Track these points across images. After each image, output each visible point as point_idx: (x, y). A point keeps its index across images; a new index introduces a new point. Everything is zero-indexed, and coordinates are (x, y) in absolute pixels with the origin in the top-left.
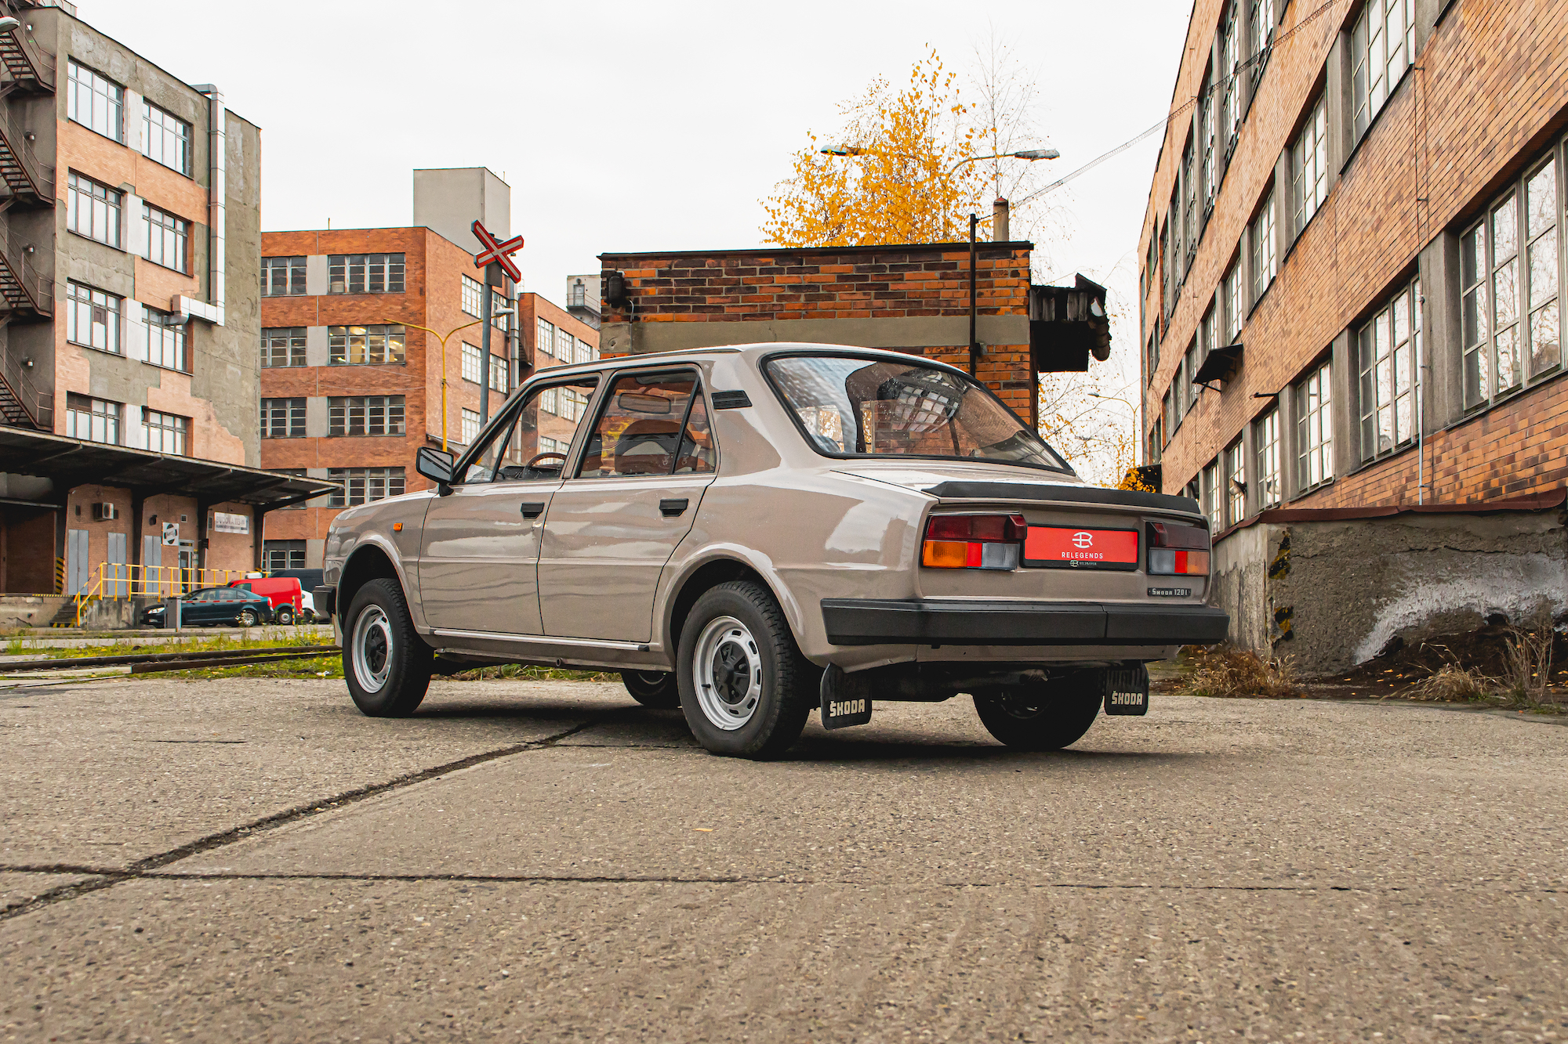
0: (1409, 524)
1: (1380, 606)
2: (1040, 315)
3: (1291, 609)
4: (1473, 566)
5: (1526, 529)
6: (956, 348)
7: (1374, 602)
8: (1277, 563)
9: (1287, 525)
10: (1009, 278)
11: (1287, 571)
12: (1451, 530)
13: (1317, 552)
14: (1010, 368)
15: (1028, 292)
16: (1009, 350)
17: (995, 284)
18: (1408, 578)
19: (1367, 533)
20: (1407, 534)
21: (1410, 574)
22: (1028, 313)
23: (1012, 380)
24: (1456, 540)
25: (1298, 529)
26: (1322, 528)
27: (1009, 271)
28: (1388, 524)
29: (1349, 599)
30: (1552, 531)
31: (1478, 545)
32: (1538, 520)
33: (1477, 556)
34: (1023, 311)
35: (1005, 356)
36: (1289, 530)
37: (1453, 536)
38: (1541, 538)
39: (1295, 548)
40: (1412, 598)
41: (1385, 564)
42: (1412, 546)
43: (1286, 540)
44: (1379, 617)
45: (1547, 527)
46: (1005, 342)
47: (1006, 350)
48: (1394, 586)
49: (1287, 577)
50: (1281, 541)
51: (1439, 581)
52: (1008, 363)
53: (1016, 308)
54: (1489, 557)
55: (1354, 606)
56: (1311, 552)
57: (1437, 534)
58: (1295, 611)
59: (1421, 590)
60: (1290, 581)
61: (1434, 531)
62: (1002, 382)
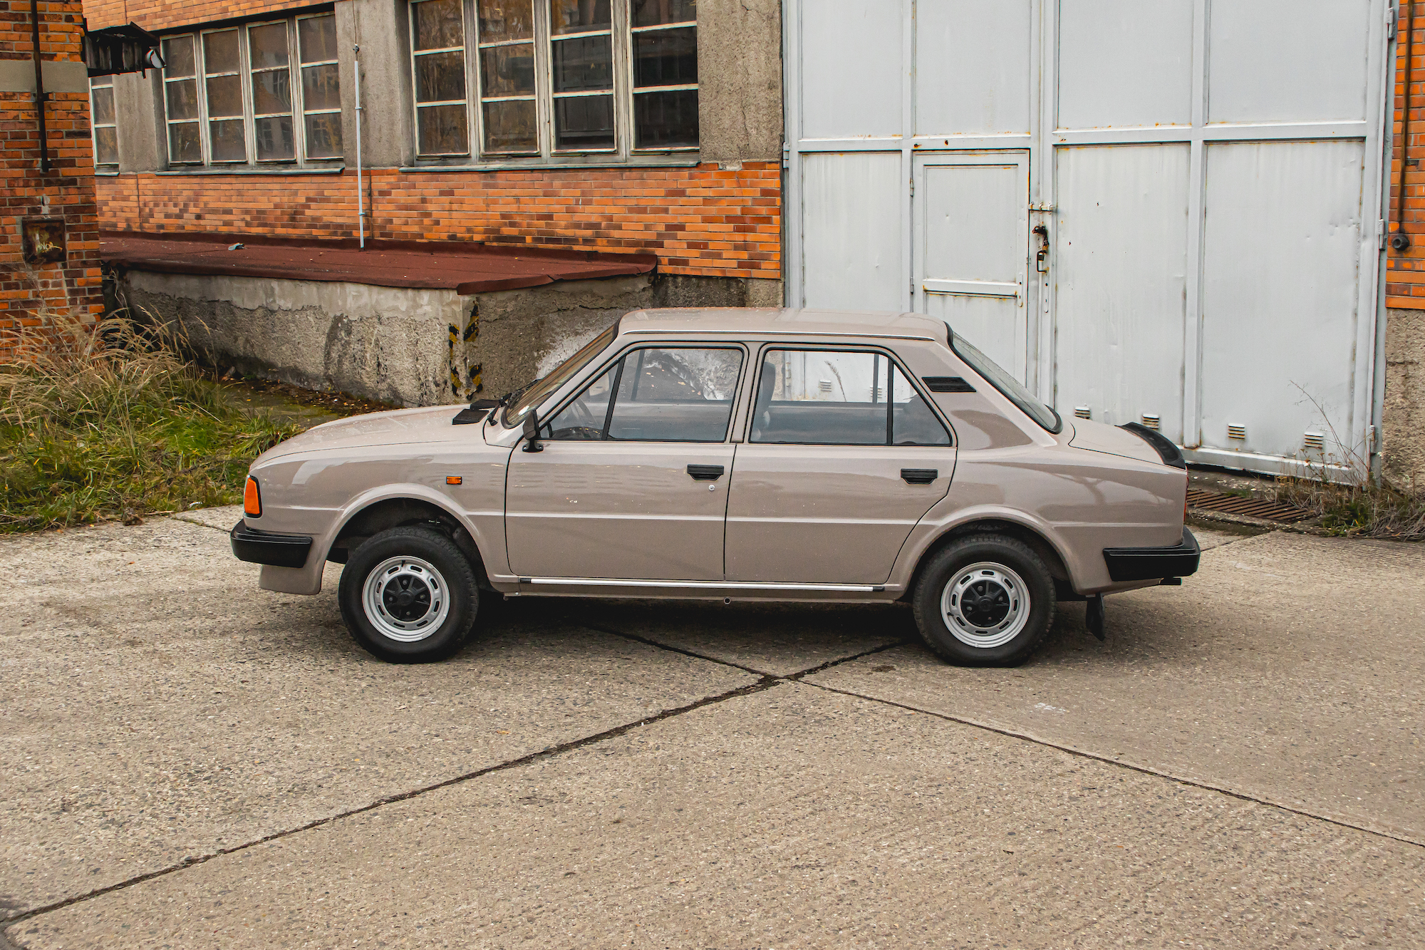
0: (559, 289)
1: (540, 358)
2: (97, 62)
3: (480, 366)
4: (597, 321)
5: (629, 289)
6: (14, 94)
7: (536, 354)
8: (470, 328)
9: (476, 296)
10: (63, 23)
11: (477, 334)
12: (585, 292)
13: (497, 317)
14: (71, 116)
15: (83, 39)
16: (70, 98)
17: (49, 29)
18: (557, 333)
19: (531, 299)
20: (556, 298)
21: (558, 330)
22: (84, 60)
23: (74, 129)
24: (586, 300)
25: (484, 298)
26: (501, 297)
27: (64, 15)
28: (544, 290)
29: (519, 354)
30: (644, 289)
31: (601, 303)
32: (636, 281)
33: (599, 313)
34: (78, 57)
35: (66, 104)
36: (478, 299)
37: (585, 297)
38: (637, 295)
39: (482, 316)
40: (559, 350)
41: (542, 323)
42: (559, 307)
43: (476, 308)
44: (539, 366)
45: (641, 286)
46: (65, 89)
47: (66, 97)
48: (548, 341)
49: (477, 339)
50: (472, 309)
51: (577, 334)
52: (69, 112)
53: (72, 54)
54: (607, 312)
55: (523, 358)
56: (493, 317)
57: (575, 297)
58: (483, 367)
59: (565, 342)
60: (480, 341)
61: (573, 294)
62: (64, 131)
